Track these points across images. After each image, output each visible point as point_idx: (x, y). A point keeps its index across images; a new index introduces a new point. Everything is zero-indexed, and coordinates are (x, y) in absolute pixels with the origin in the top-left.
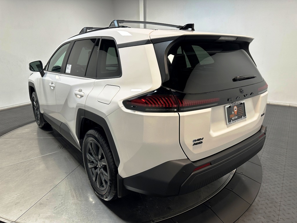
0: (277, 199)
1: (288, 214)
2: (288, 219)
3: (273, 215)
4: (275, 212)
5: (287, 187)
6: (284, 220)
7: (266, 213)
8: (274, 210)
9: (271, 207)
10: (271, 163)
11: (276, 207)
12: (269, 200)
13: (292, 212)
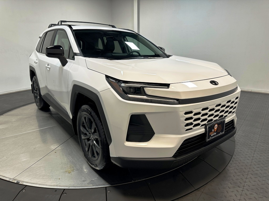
0: (246, 169)
1: (254, 181)
2: (253, 185)
3: (240, 182)
4: (242, 179)
5: (257, 159)
6: (249, 186)
7: (233, 180)
8: (241, 178)
9: (238, 176)
10: (245, 140)
11: (244, 176)
12: (237, 170)
13: (258, 180)
